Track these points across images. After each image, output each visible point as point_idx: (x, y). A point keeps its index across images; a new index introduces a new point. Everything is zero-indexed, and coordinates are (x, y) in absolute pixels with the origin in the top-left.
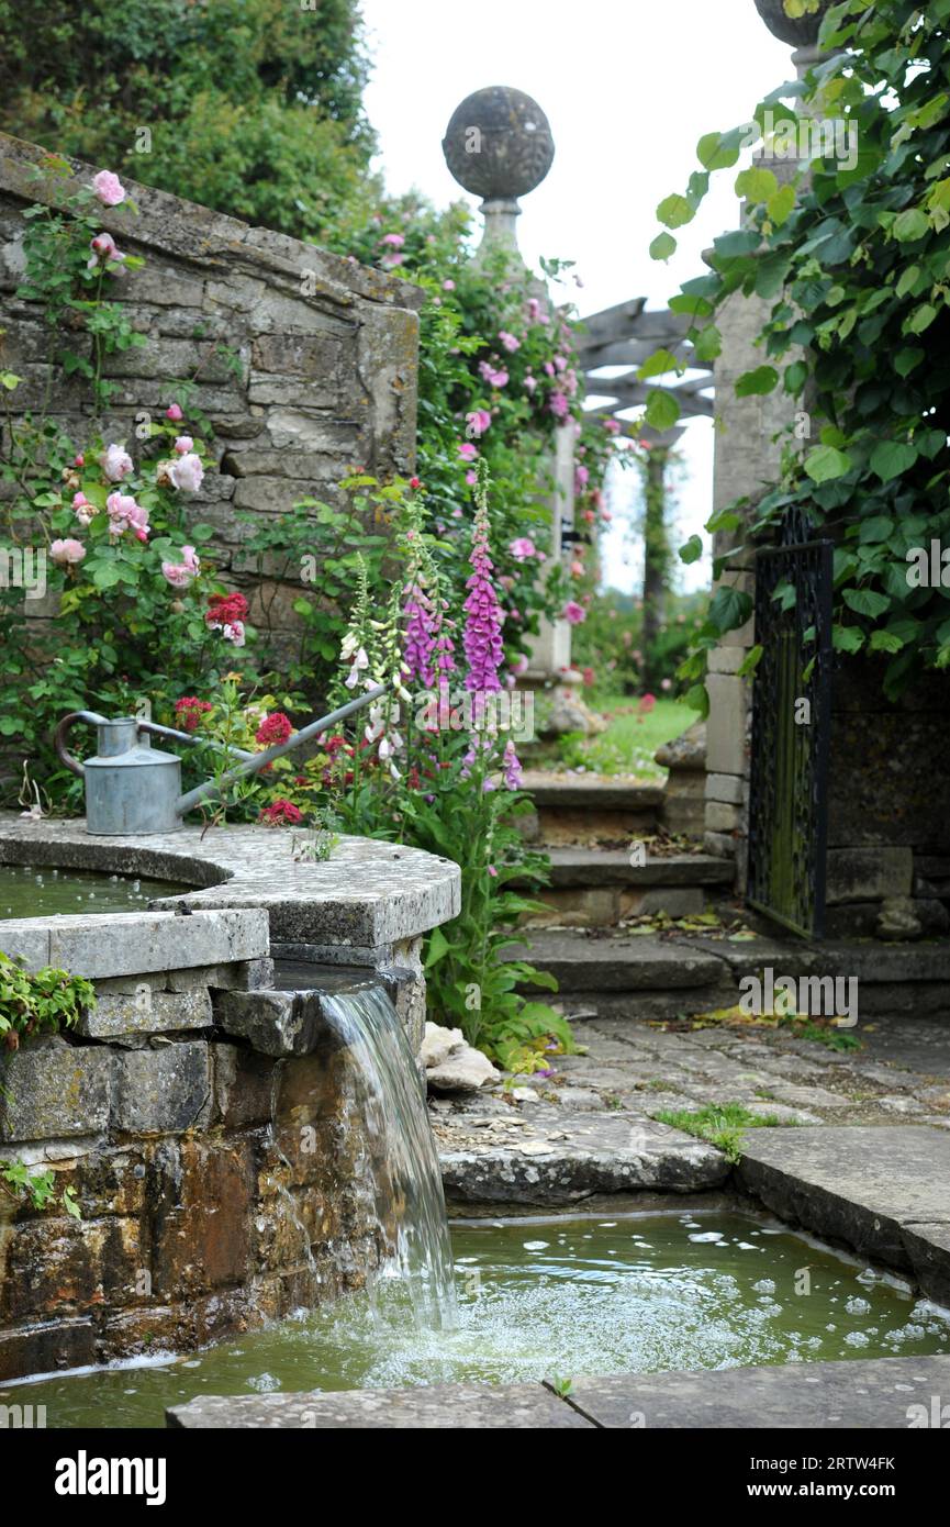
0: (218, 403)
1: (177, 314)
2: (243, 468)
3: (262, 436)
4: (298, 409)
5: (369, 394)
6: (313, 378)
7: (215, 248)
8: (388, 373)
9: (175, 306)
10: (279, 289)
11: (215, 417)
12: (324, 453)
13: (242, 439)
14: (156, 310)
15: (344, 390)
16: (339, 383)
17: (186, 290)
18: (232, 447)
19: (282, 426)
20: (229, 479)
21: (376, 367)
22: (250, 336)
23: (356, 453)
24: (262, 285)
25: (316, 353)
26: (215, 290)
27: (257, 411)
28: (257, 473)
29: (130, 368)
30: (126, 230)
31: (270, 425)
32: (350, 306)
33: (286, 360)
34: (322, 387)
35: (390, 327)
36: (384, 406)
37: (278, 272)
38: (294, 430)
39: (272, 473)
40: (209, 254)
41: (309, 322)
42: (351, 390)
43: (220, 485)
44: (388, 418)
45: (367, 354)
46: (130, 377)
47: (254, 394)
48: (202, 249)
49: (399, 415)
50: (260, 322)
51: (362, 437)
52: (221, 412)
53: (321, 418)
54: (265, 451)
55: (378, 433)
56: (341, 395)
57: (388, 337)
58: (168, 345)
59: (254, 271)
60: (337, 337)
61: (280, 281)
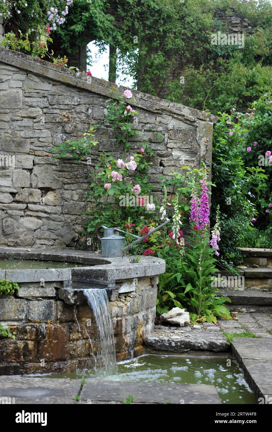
0: (159, 148)
1: (148, 125)
2: (165, 165)
3: (171, 156)
4: (180, 149)
5: (199, 145)
6: (184, 141)
7: (158, 108)
8: (204, 139)
9: (148, 123)
10: (176, 118)
11: (158, 152)
12: (187, 160)
13: (165, 157)
14: (143, 124)
15: (192, 144)
16: (191, 142)
17: (151, 119)
18: (162, 159)
19: (176, 153)
20: (162, 167)
21: (201, 138)
22: (168, 130)
23: (196, 160)
24: (171, 117)
25: (185, 134)
26: (159, 119)
27: (169, 150)
28: (169, 166)
29: (136, 139)
30: (135, 104)
31: (173, 153)
32: (194, 122)
33: (177, 136)
34: (186, 143)
35: (205, 127)
36: (203, 148)
37: (175, 114)
38: (179, 155)
39: (173, 166)
40: (156, 110)
41: (183, 126)
42: (194, 144)
43: (159, 169)
44: (204, 151)
45: (198, 134)
46: (136, 142)
47: (169, 145)
48: (154, 108)
49: (207, 150)
50: (170, 127)
51: (197, 156)
52: (160, 150)
53: (186, 151)
54: (171, 160)
55: (201, 155)
56: (192, 145)
57: (204, 130)
58: (146, 133)
59: (169, 114)
60: (191, 130)
61: (175, 116)
